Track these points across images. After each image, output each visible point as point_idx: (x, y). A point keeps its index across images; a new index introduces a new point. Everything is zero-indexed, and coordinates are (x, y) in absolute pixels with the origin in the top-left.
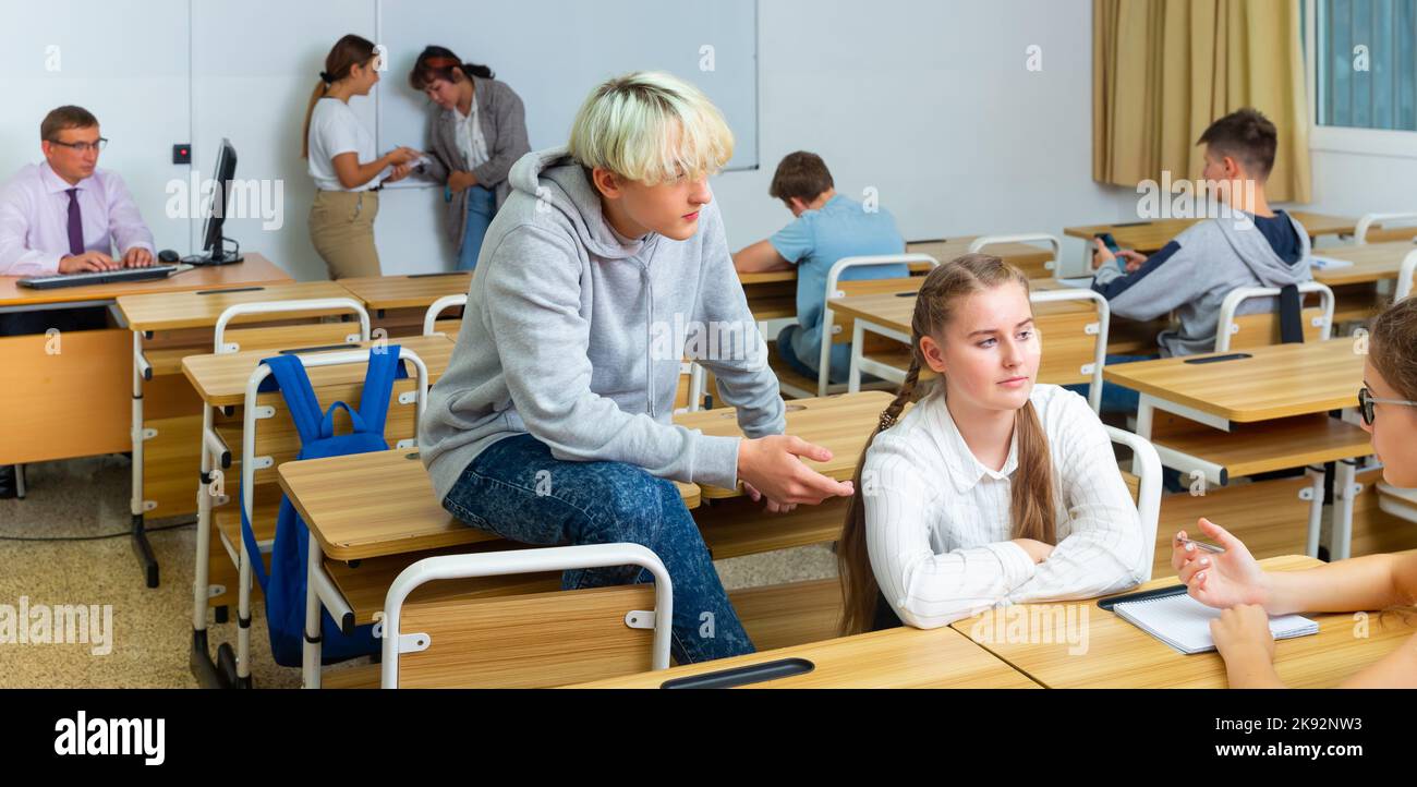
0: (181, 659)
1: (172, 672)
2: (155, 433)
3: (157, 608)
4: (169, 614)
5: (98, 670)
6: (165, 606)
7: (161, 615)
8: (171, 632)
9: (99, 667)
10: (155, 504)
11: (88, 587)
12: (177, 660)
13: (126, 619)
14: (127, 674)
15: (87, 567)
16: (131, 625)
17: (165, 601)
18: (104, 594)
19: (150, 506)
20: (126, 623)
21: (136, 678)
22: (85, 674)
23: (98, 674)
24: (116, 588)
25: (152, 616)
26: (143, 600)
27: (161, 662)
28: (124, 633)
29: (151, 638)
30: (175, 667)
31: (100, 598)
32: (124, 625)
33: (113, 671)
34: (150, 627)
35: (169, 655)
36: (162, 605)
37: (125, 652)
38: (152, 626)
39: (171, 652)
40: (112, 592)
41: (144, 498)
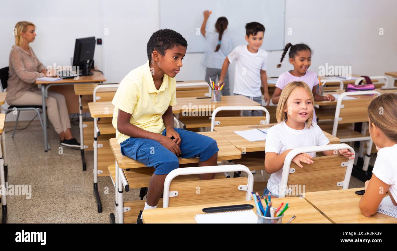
0: (91, 192)
1: (88, 195)
2: (86, 126)
3: (86, 177)
4: (90, 178)
5: (68, 193)
6: (89, 176)
7: (87, 179)
8: (89, 183)
9: (68, 192)
10: (87, 147)
11: (68, 169)
12: (90, 192)
13: (77, 179)
14: (75, 194)
15: (68, 164)
16: (79, 181)
17: (89, 174)
18: (72, 171)
19: (86, 147)
20: (77, 180)
21: (78, 196)
22: (64, 194)
23: (67, 194)
24: (76, 170)
25: (85, 179)
26: (83, 174)
27: (85, 192)
28: (76, 183)
29: (84, 185)
30: (89, 193)
31: (71, 173)
32: (76, 181)
33: (71, 193)
34: (84, 182)
35: (88, 190)
36: (88, 176)
37: (75, 188)
38: (84, 181)
39: (89, 189)
40: (74, 171)
41: (84, 145)
